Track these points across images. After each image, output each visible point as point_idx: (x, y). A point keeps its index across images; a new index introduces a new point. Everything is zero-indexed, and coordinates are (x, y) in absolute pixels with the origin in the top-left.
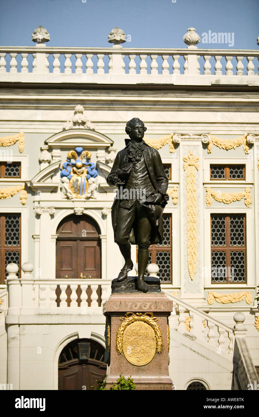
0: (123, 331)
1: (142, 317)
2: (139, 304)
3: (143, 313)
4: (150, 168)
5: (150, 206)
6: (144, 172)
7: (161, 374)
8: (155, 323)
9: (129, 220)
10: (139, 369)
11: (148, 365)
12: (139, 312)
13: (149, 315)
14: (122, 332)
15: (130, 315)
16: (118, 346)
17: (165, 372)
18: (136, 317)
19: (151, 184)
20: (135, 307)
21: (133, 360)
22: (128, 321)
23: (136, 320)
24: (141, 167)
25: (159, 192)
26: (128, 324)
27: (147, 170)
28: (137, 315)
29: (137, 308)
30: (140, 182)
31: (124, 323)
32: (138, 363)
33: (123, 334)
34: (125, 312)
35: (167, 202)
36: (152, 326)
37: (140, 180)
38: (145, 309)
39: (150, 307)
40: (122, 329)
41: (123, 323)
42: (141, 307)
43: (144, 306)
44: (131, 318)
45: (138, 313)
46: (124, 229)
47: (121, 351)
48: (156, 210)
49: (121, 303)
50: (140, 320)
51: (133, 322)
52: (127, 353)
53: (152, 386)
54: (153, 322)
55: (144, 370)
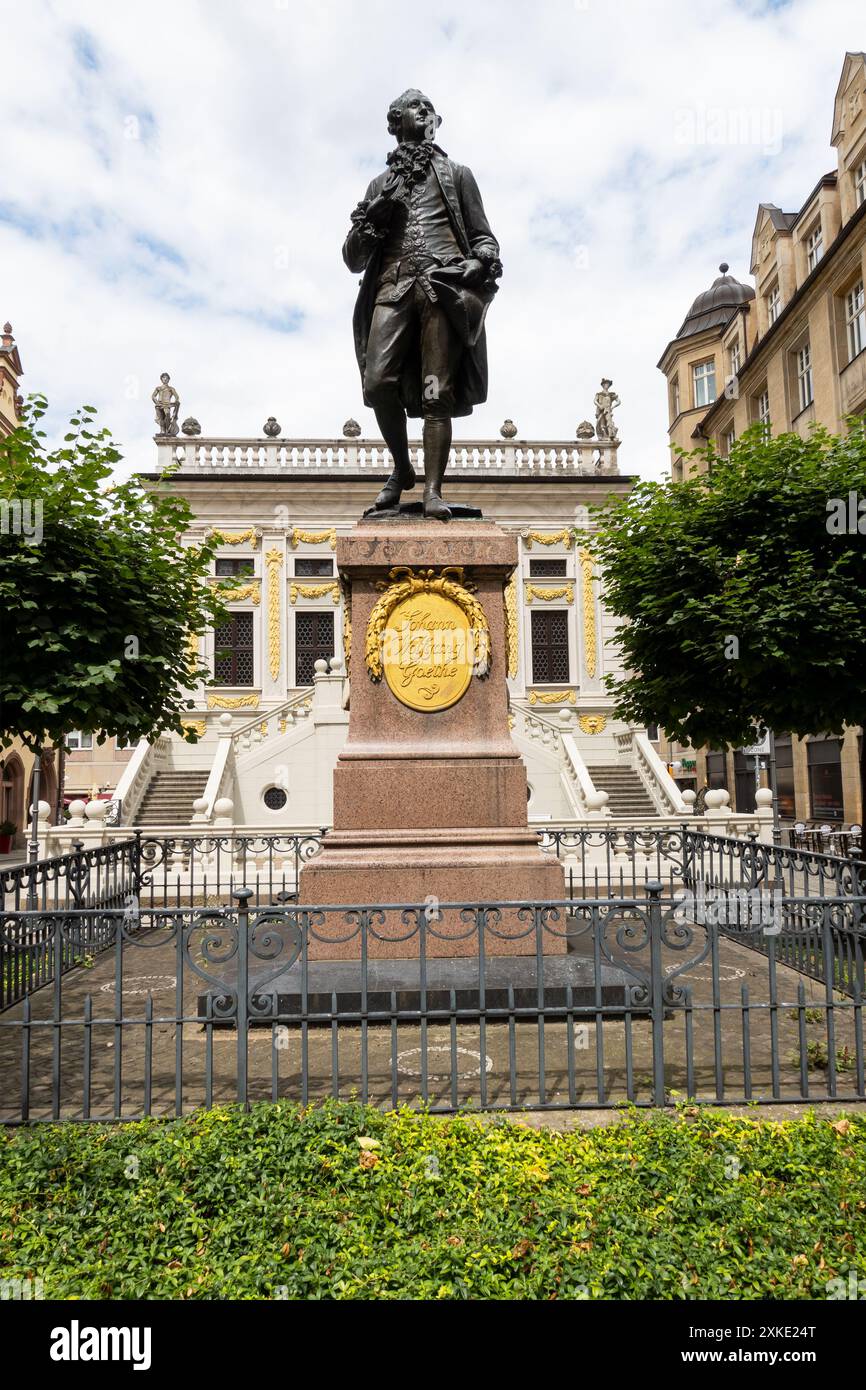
0: (382, 618)
1: (438, 583)
2: (425, 547)
3: (438, 571)
4: (452, 198)
6: (437, 206)
7: (486, 732)
8: (470, 597)
9: (397, 334)
10: (430, 720)
11: (452, 709)
12: (426, 568)
13: (452, 576)
15: (402, 576)
16: (371, 659)
17: (499, 726)
18: (419, 583)
19: (454, 240)
20: (416, 552)
21: (413, 695)
22: (398, 591)
23: (418, 591)
24: (425, 194)
25: (475, 256)
26: (398, 602)
27: (445, 201)
28: (423, 578)
29: (420, 556)
30: (426, 229)
31: (388, 597)
32: (429, 703)
33: (383, 626)
34: (390, 567)
35: (498, 281)
36: (461, 605)
37: (424, 225)
38: (441, 559)
39: (456, 554)
40: (383, 612)
41: (383, 598)
42: (430, 554)
43: (440, 552)
44: (404, 586)
45: (423, 572)
46: (385, 356)
47: (378, 672)
50: (429, 591)
51: (410, 596)
52: (394, 678)
53: (464, 765)
54: (464, 595)
55: (443, 723)
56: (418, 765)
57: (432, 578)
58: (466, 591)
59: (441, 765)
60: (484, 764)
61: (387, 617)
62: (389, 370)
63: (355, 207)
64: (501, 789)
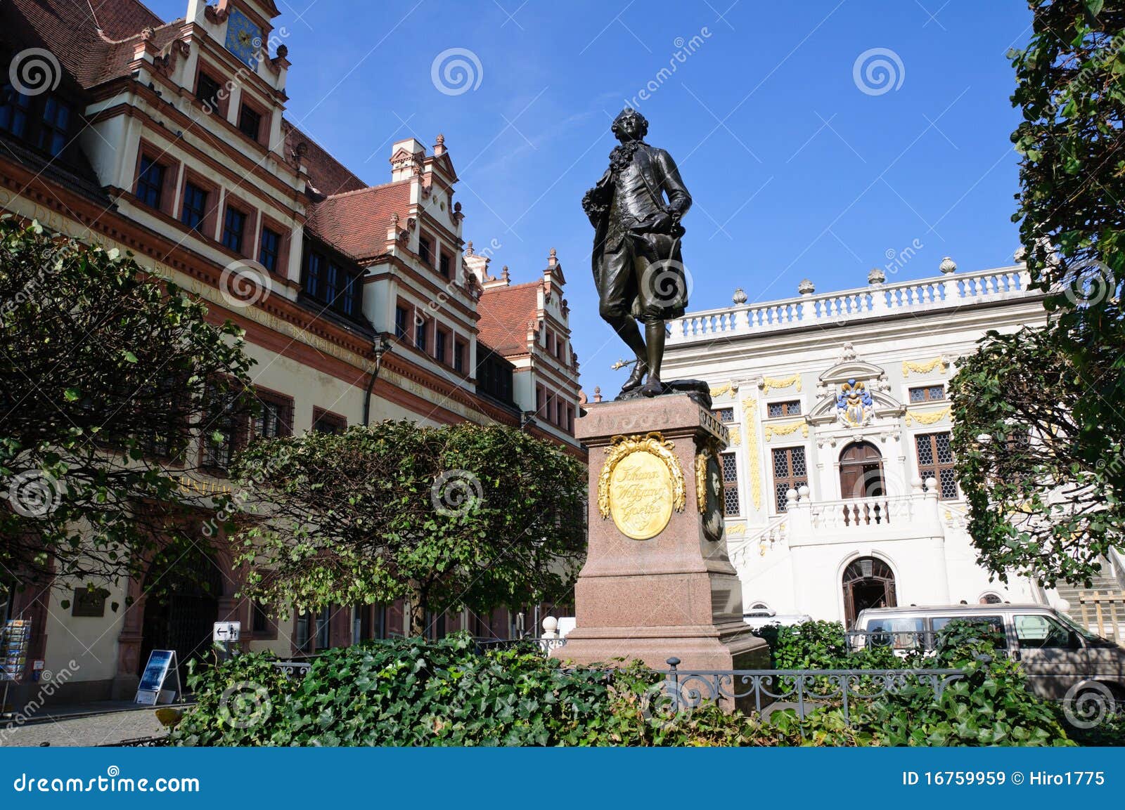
1: (642, 444)
2: (634, 419)
3: (643, 434)
4: (647, 175)
5: (645, 236)
6: (637, 182)
7: (683, 553)
8: (668, 452)
9: (617, 272)
10: (642, 545)
11: (658, 538)
12: (636, 434)
13: (656, 438)
14: (606, 476)
15: (619, 441)
16: (601, 502)
18: (632, 445)
20: (627, 424)
21: (630, 528)
22: (616, 453)
23: (633, 451)
24: (630, 177)
25: (663, 211)
26: (620, 460)
28: (635, 441)
29: (630, 426)
31: (612, 457)
32: (639, 533)
33: (609, 479)
34: (610, 437)
36: (663, 458)
38: (645, 427)
39: (655, 422)
40: (606, 468)
41: (609, 458)
42: (637, 424)
43: (644, 421)
44: (622, 447)
45: (633, 437)
47: (605, 512)
48: (658, 242)
49: (600, 420)
50: (639, 450)
51: (626, 455)
52: (618, 516)
53: (665, 578)
54: (664, 452)
55: (650, 548)
56: (632, 579)
57: (640, 441)
58: (664, 449)
59: (649, 578)
60: (679, 577)
61: (612, 470)
62: (614, 296)
63: (584, 195)
64: (692, 597)
